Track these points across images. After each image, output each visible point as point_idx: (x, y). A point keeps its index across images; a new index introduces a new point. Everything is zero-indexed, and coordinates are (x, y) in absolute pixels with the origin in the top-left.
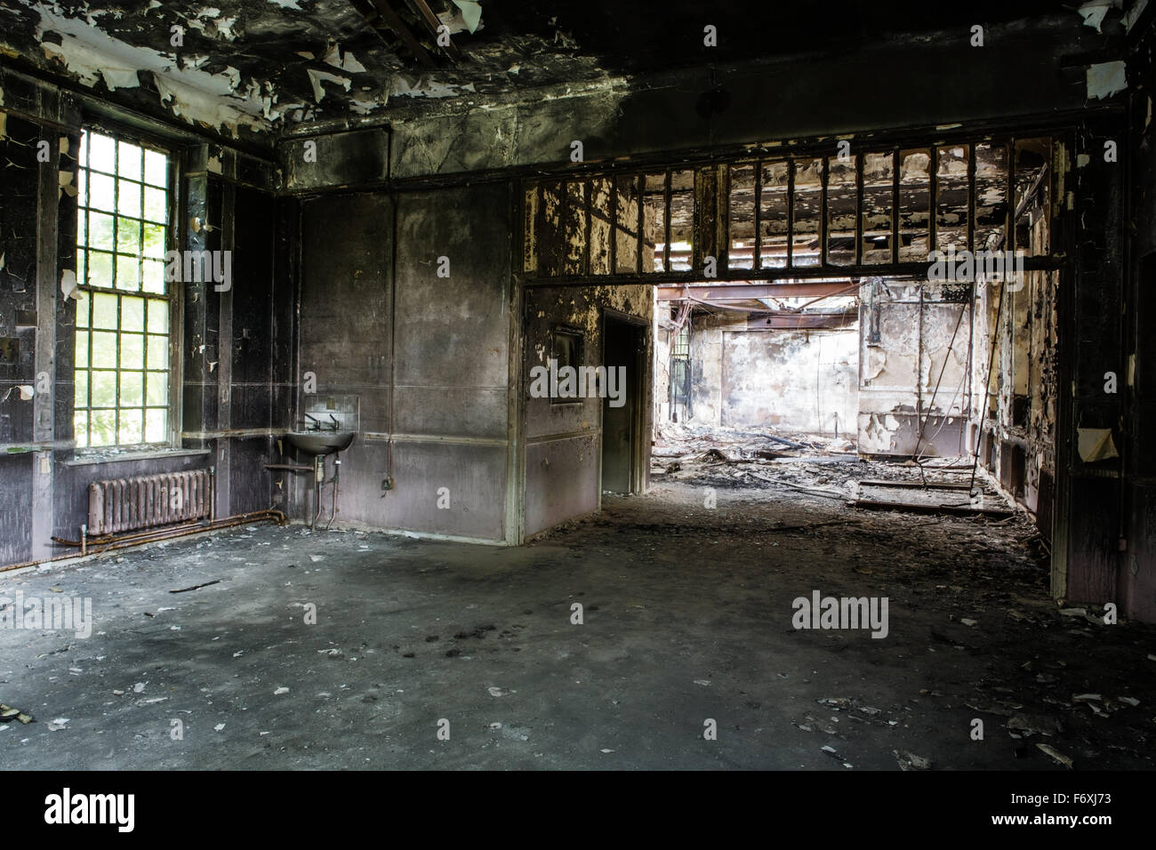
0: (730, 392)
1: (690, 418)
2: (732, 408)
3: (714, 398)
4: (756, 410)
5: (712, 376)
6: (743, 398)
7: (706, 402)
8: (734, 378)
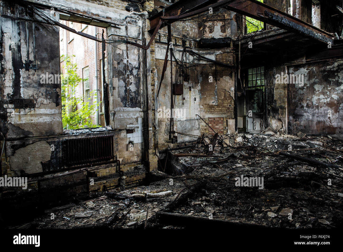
0: (295, 109)
1: (266, 128)
2: (296, 121)
3: (282, 114)
4: (315, 123)
5: (280, 98)
6: (305, 114)
7: (276, 117)
8: (297, 99)
